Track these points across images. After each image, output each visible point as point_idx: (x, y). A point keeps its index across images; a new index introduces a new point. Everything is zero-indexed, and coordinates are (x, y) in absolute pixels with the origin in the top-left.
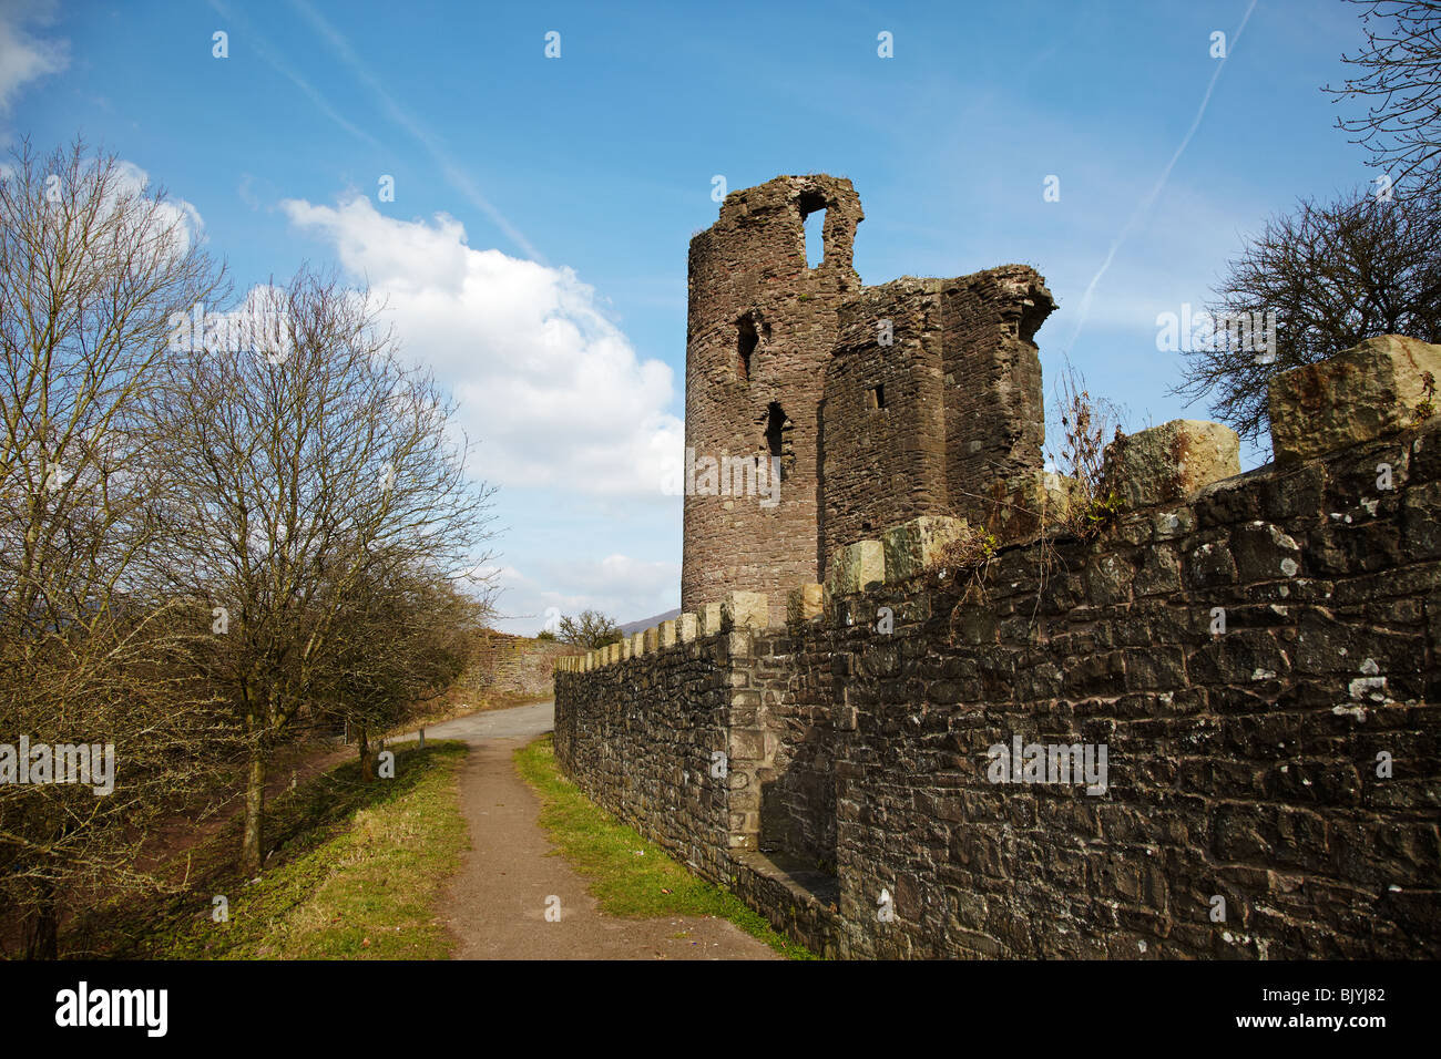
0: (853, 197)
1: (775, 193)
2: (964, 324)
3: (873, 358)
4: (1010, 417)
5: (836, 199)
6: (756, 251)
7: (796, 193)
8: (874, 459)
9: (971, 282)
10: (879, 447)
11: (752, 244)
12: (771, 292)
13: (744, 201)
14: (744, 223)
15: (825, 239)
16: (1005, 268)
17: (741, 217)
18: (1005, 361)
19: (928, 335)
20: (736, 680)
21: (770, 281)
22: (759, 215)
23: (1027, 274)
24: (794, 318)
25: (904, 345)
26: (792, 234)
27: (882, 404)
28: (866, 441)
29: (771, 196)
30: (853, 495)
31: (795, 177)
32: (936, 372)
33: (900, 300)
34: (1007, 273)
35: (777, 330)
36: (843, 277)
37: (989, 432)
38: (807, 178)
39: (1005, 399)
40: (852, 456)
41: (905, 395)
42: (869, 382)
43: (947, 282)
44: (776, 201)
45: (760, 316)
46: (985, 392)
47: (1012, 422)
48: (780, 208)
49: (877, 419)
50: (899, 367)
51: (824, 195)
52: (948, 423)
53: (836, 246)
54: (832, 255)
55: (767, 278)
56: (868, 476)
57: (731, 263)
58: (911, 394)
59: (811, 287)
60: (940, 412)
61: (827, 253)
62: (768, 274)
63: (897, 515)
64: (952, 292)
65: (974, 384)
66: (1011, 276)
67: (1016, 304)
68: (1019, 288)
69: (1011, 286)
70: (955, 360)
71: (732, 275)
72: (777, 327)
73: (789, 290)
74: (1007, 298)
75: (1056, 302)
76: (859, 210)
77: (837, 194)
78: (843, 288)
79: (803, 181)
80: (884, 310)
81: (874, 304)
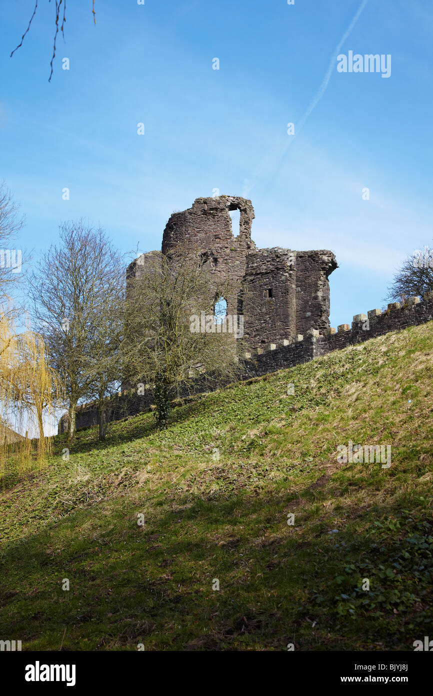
0: (251, 208)
1: (221, 202)
2: (306, 269)
3: (268, 278)
4: (323, 305)
5: (246, 209)
6: (210, 226)
7: (229, 204)
8: (267, 317)
9: (309, 254)
10: (269, 312)
11: (209, 223)
12: (218, 245)
13: (205, 203)
14: (205, 213)
15: (241, 225)
16: (323, 251)
17: (204, 210)
18: (321, 285)
19: (291, 272)
20: (314, 347)
21: (218, 240)
22: (212, 210)
23: (330, 254)
24: (228, 258)
25: (282, 275)
26: (228, 221)
27: (270, 296)
28: (264, 310)
29: (219, 203)
30: (257, 330)
31: (229, 197)
32: (294, 286)
33: (277, 257)
34: (324, 253)
35: (221, 261)
36: (249, 243)
37: (315, 309)
38: (234, 198)
39: (320, 298)
40: (256, 315)
41: (282, 293)
42: (266, 287)
43: (298, 253)
44: (221, 206)
45: (212, 254)
46: (313, 295)
47: (323, 306)
48: (223, 210)
49: (269, 302)
50: (280, 283)
51: (241, 206)
52: (297, 305)
53: (246, 229)
54: (244, 232)
55: (216, 238)
56: (264, 323)
57: (198, 229)
58: (285, 293)
59: (236, 245)
60: (294, 301)
61: (241, 231)
62: (217, 237)
63: (278, 337)
64: (301, 257)
65: (309, 292)
66: (325, 254)
67: (327, 265)
68: (328, 259)
69: (325, 258)
70: (301, 283)
71: (199, 235)
72: (220, 260)
73: (226, 245)
74: (323, 262)
75: (338, 265)
76: (253, 214)
77: (247, 207)
78: (249, 248)
79: (232, 199)
80: (270, 259)
81: (265, 256)
